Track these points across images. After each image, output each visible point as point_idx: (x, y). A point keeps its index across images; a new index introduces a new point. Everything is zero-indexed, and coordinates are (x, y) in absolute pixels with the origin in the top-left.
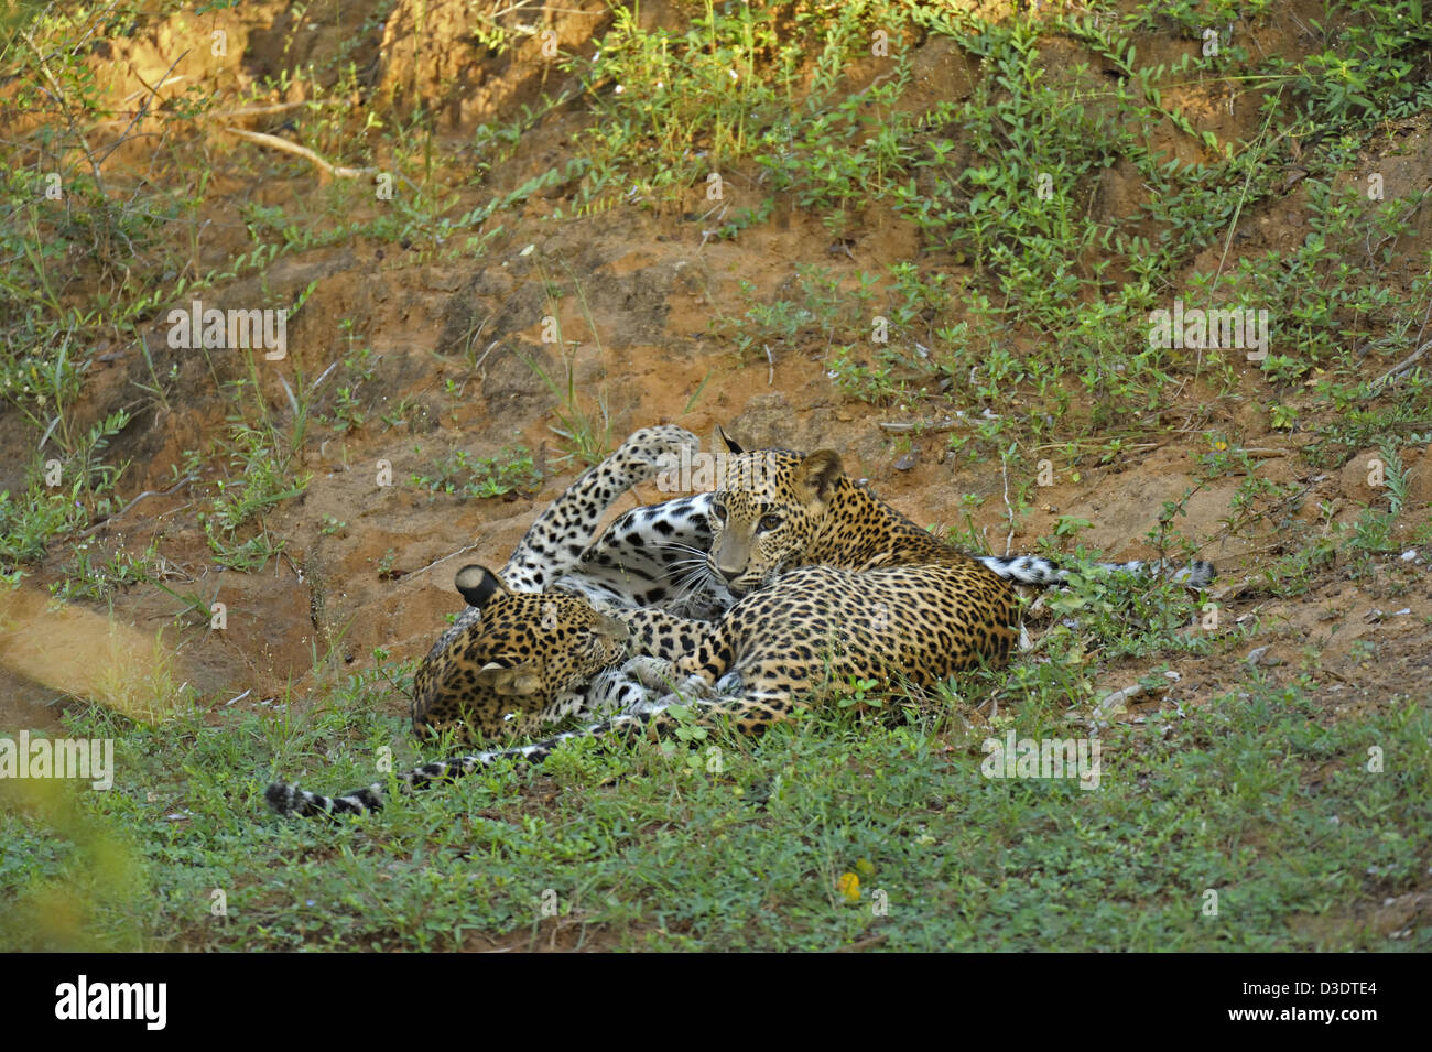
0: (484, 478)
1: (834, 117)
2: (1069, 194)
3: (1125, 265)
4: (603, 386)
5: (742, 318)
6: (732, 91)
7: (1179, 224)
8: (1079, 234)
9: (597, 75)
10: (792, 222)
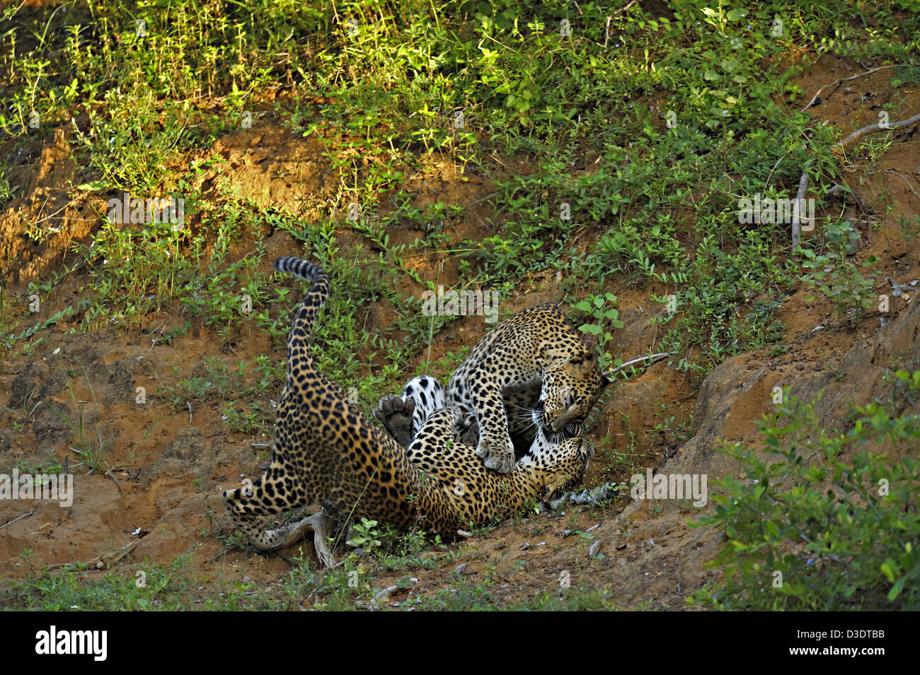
1: (223, 276)
2: (353, 317)
3: (384, 355)
4: (99, 425)
5: (174, 387)
6: (167, 262)
7: (414, 332)
8: (359, 339)
9: (93, 254)
10: (201, 334)
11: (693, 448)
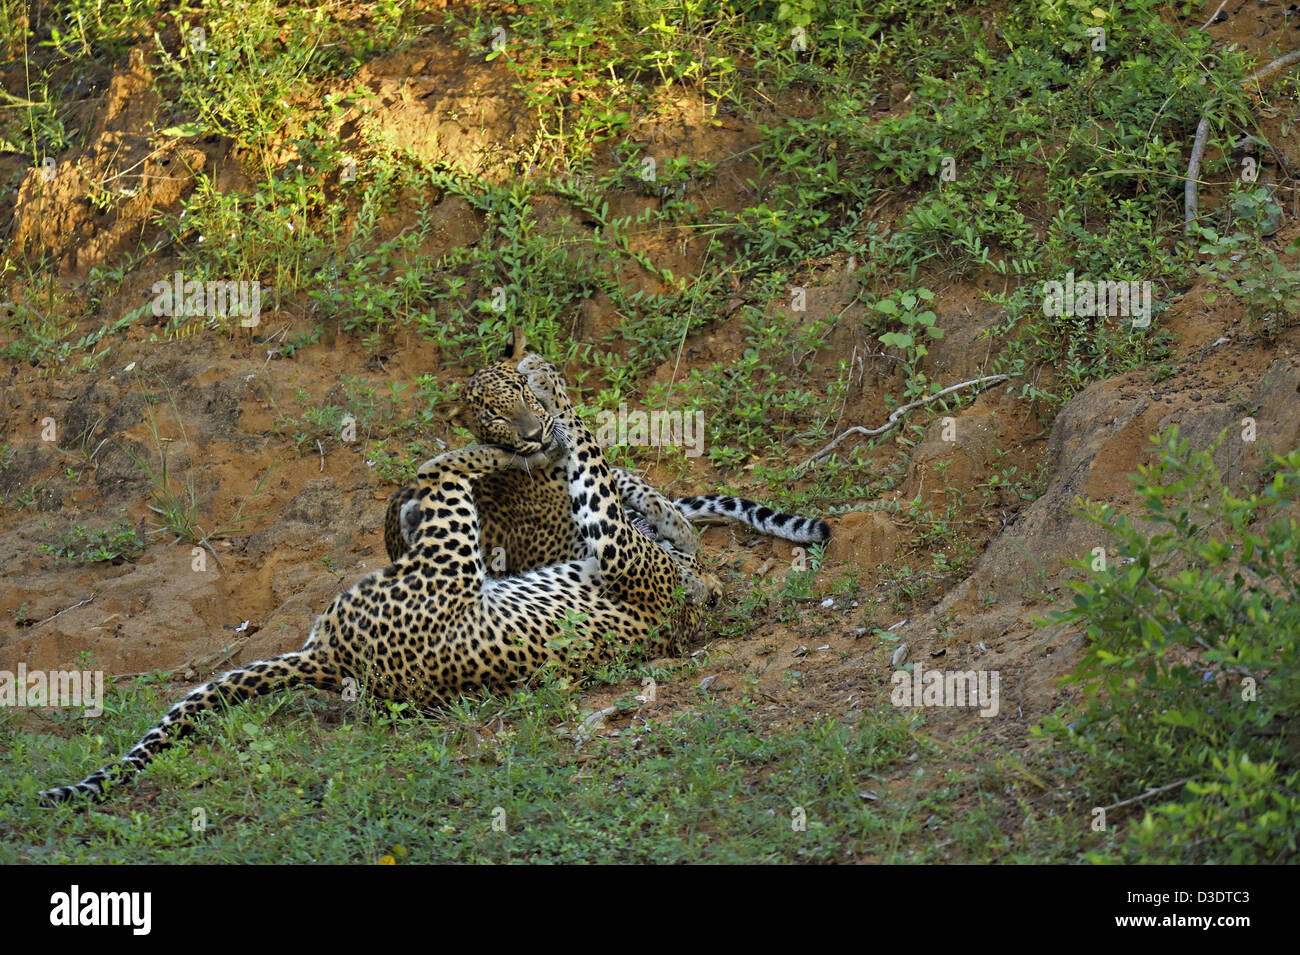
0: (96, 547)
1: (370, 260)
2: (556, 320)
3: (601, 375)
4: (190, 473)
5: (299, 418)
6: (290, 240)
7: (644, 342)
8: (565, 351)
9: (184, 228)
10: (338, 343)
11: (1042, 511)
